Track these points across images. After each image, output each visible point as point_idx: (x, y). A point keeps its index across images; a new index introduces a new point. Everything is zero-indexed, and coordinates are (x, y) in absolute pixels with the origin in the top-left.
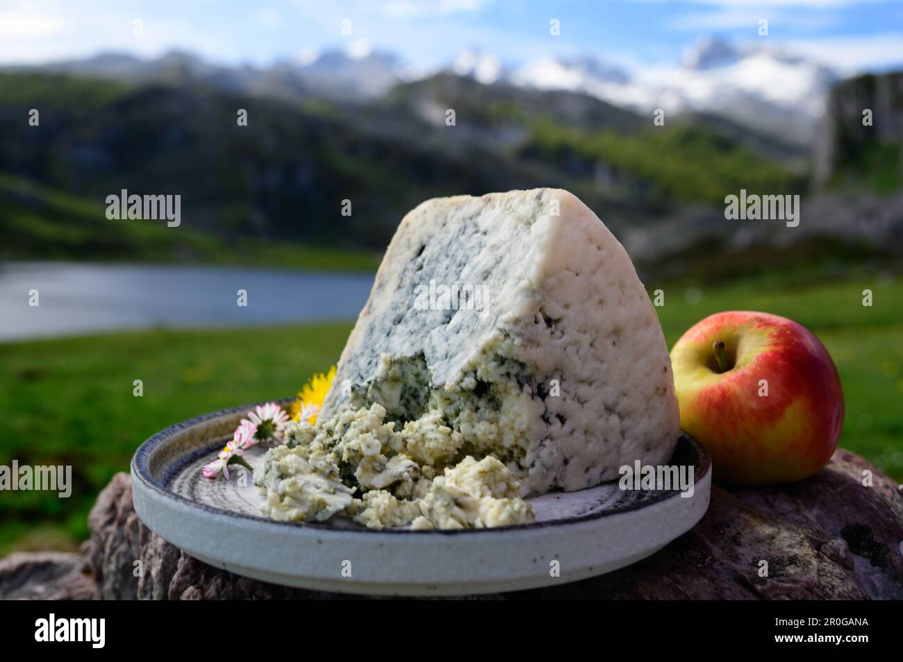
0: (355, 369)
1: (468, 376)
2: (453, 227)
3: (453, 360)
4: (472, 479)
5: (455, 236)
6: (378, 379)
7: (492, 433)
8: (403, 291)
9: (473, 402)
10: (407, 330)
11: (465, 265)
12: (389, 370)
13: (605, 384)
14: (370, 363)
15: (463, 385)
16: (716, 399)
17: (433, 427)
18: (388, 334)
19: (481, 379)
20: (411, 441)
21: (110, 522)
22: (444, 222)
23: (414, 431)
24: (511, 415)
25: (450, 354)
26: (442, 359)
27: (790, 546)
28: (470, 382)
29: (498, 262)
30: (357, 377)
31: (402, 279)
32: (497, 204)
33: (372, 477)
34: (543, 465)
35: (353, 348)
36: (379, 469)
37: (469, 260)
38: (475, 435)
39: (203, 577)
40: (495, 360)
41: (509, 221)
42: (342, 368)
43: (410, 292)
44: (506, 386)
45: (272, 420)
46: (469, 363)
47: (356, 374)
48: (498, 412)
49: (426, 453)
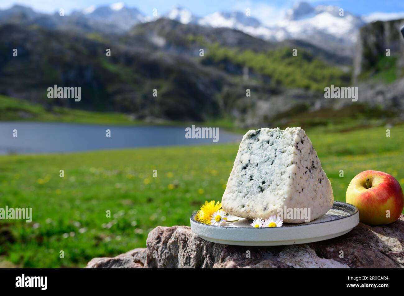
21: (158, 243)
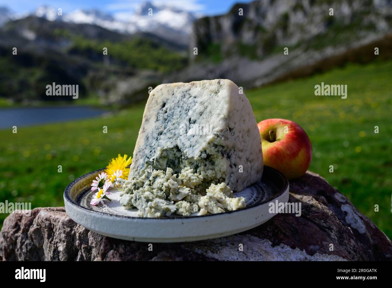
0: (143, 154)
1: (203, 153)
2: (178, 95)
3: (194, 148)
4: (219, 192)
5: (181, 99)
6: (158, 158)
7: (213, 174)
8: (160, 122)
9: (204, 163)
10: (166, 137)
11: (189, 110)
12: (162, 154)
13: (246, 150)
14: (151, 152)
15: (202, 157)
16: (274, 152)
17: (192, 174)
18: (157, 140)
19: (208, 154)
20: (185, 181)
21: (16, 232)
22: (173, 93)
23: (185, 176)
24: (220, 166)
25: (192, 145)
26: (189, 148)
27: (309, 201)
28: (204, 156)
29: (206, 108)
30: (146, 158)
31: (158, 117)
32: (198, 86)
33: (176, 196)
34: (232, 184)
35: (140, 146)
36: (177, 193)
37: (190, 108)
38: (207, 175)
39: (114, 246)
40: (213, 146)
41: (206, 92)
42: (136, 155)
43: (164, 122)
44: (217, 155)
45: (104, 178)
46: (203, 148)
47: (145, 157)
48: (214, 165)
49: (192, 185)
